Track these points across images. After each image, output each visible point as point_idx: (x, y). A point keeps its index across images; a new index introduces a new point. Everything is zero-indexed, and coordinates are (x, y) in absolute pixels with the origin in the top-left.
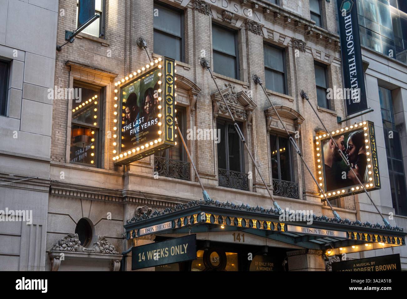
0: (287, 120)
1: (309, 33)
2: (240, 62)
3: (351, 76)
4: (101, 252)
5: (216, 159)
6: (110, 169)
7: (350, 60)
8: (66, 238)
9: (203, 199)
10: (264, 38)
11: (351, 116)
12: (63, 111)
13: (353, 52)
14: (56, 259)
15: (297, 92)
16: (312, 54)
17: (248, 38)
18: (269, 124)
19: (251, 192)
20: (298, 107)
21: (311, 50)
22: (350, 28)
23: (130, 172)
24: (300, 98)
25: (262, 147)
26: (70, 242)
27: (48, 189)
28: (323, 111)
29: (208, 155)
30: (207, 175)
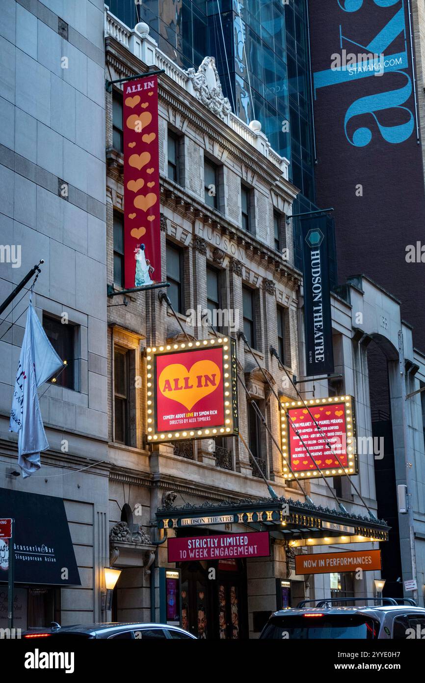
0: (260, 383)
3: (316, 328)
4: (142, 542)
7: (315, 308)
8: (118, 527)
9: (270, 497)
10: (242, 279)
13: (320, 298)
14: (116, 550)
15: (266, 347)
16: (276, 296)
17: (232, 281)
19: (235, 473)
20: (267, 365)
21: (276, 291)
23: (159, 452)
24: (269, 355)
25: (243, 417)
26: (123, 531)
27: (109, 473)
30: (208, 454)
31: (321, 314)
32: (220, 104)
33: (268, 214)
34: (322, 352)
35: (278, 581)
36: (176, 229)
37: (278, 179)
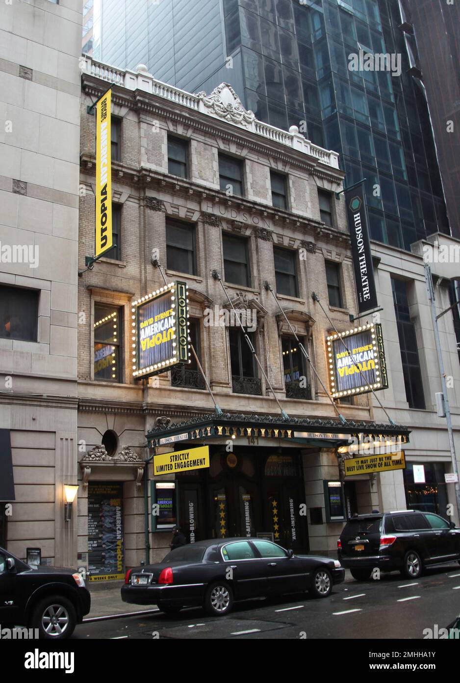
0: (299, 323)
1: (319, 233)
2: (251, 269)
3: (362, 274)
4: (126, 460)
5: (229, 367)
6: (131, 384)
7: (360, 258)
8: (94, 449)
10: (274, 243)
11: (363, 314)
12: (87, 332)
13: (363, 250)
14: (87, 468)
15: (308, 294)
16: (323, 254)
17: (258, 245)
18: (280, 328)
19: (264, 397)
20: (309, 309)
21: (321, 250)
22: (360, 226)
23: (148, 386)
24: (311, 300)
25: (274, 352)
26: (98, 452)
27: (77, 406)
28: (335, 310)
29: (222, 363)
30: (221, 383)
31: (365, 262)
32: (241, 115)
33: (308, 192)
34: (368, 291)
35: (326, 482)
36: (178, 209)
37: (315, 165)
